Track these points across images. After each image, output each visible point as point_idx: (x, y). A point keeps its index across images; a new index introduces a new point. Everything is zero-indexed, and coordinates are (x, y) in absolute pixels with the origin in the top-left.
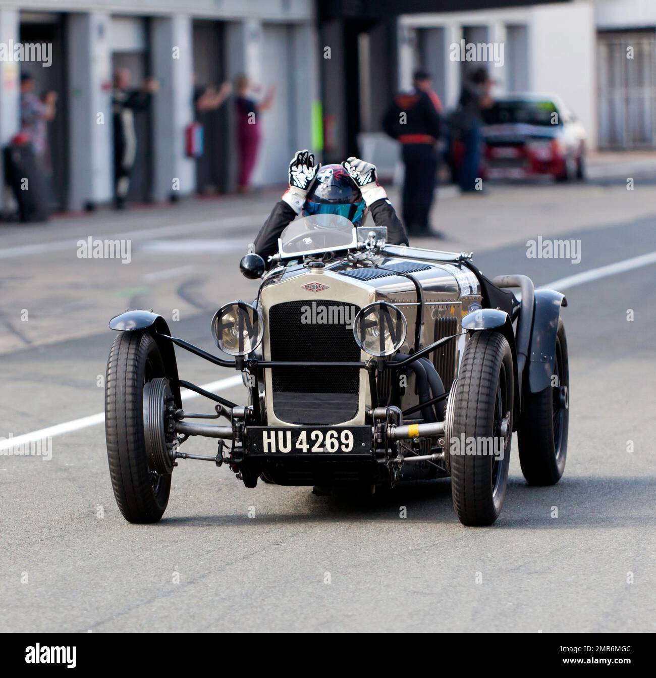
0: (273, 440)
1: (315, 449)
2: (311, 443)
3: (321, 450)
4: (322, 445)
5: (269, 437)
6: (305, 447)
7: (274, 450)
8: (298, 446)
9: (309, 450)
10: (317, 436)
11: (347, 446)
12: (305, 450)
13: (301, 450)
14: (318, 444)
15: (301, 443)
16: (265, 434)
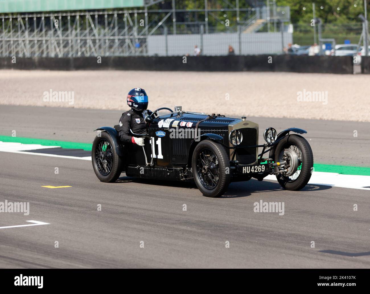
0: (245, 170)
1: (256, 171)
2: (255, 169)
3: (257, 171)
4: (257, 170)
5: (244, 169)
6: (253, 171)
7: (245, 173)
8: (251, 171)
9: (254, 172)
10: (256, 167)
11: (263, 170)
12: (253, 172)
13: (252, 172)
14: (256, 170)
15: (252, 170)
16: (244, 168)
